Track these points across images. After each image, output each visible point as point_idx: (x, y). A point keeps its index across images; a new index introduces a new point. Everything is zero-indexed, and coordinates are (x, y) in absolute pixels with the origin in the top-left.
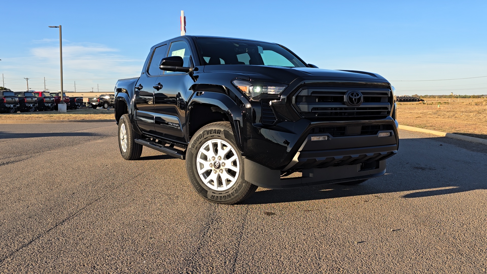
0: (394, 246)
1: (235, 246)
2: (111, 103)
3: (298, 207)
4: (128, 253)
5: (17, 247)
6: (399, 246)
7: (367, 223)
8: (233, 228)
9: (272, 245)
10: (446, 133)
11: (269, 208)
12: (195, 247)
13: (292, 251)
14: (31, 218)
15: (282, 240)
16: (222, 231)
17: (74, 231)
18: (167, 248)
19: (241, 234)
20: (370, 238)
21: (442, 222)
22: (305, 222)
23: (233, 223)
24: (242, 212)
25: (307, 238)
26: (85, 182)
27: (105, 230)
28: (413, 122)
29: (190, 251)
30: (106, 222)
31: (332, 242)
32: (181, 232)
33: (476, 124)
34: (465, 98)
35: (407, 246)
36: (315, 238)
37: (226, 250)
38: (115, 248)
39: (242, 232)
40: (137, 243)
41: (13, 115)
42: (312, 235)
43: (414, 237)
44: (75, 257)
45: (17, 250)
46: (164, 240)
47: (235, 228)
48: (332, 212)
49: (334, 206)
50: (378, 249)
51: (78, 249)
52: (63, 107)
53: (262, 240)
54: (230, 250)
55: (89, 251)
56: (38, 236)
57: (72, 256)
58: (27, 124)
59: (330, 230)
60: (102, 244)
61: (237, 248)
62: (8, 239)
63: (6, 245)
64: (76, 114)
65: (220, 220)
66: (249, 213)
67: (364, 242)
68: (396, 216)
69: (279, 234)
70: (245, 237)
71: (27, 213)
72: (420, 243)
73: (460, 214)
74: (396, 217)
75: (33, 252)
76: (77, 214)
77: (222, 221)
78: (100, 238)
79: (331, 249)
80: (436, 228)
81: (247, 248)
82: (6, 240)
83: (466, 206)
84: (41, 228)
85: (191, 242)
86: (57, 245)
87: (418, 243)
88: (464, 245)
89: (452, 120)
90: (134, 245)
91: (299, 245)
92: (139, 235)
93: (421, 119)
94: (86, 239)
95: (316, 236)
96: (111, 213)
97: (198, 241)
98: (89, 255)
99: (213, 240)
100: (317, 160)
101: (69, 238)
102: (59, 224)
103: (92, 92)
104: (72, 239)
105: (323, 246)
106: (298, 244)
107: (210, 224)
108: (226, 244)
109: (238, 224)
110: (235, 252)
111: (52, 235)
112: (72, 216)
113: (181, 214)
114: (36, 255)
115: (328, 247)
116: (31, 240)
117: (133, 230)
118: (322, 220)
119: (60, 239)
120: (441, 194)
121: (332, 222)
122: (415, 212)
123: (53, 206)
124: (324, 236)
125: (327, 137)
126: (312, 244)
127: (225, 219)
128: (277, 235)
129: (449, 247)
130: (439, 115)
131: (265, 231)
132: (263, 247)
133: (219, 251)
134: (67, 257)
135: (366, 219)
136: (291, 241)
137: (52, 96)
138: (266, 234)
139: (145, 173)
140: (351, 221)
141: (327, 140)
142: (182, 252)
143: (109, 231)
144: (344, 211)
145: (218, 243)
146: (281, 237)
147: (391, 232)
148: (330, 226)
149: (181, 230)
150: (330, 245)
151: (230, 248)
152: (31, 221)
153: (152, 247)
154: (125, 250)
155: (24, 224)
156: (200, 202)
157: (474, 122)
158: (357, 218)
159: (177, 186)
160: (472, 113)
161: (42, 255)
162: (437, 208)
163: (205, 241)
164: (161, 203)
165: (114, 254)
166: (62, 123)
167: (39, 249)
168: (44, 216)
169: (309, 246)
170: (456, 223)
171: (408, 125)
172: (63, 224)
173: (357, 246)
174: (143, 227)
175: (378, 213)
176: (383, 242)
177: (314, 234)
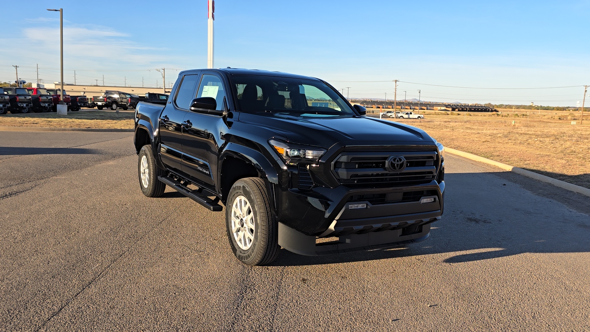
0: (428, 326)
1: (269, 321)
2: (120, 103)
3: (336, 272)
4: (162, 327)
5: (48, 315)
6: (433, 326)
7: (405, 295)
8: (268, 298)
9: (306, 321)
10: (512, 167)
11: (305, 272)
12: (229, 321)
13: (326, 329)
14: (54, 277)
15: (317, 315)
16: (256, 302)
17: (104, 297)
18: (201, 323)
19: (275, 307)
20: (405, 314)
21: (482, 297)
22: (341, 293)
23: (267, 292)
24: (277, 278)
25: (342, 313)
26: (105, 229)
27: (135, 297)
28: (479, 149)
29: (225, 327)
30: (135, 286)
31: (366, 319)
32: (215, 303)
33: (549, 155)
34: (548, 110)
35: (440, 326)
36: (351, 313)
37: (261, 326)
38: (148, 320)
39: (276, 304)
40: (171, 314)
41: (3, 119)
42: (347, 310)
43: (450, 315)
44: (110, 330)
45: (49, 320)
46: (197, 312)
47: (270, 299)
48: (370, 281)
49: (374, 272)
50: (411, 329)
51: (111, 320)
52: (63, 108)
53: (296, 314)
54: (264, 327)
55: (122, 323)
56: (66, 301)
57: (106, 329)
58: (22, 133)
59: (366, 303)
60: (135, 315)
61: (272, 323)
62: (36, 304)
63: (36, 312)
64: (79, 119)
65: (254, 287)
66: (284, 280)
67: (399, 319)
68: (436, 286)
69: (314, 308)
70: (279, 310)
71: (49, 271)
72: (455, 322)
73: (503, 285)
74: (436, 289)
75: (66, 322)
76: (103, 273)
77: (256, 289)
78: (131, 308)
79: (365, 328)
80: (474, 304)
81: (282, 324)
82: (35, 306)
83: (512, 275)
84: (68, 292)
85: (225, 316)
86: (88, 314)
87: (452, 322)
88: (498, 326)
89: (523, 148)
90: (167, 317)
91: (334, 322)
92: (171, 305)
93: (488, 144)
94: (118, 308)
95: (351, 311)
96: (139, 274)
97: (232, 314)
98: (124, 328)
99: (247, 314)
100: (354, 229)
101: (99, 305)
102: (86, 287)
103: (97, 86)
104: (103, 307)
105: (358, 324)
106: (332, 320)
107: (244, 292)
108: (261, 318)
109: (272, 293)
110: (269, 328)
111: (81, 302)
112: (98, 276)
113: (213, 279)
114: (69, 326)
115: (362, 325)
116: (61, 307)
117: (164, 298)
118: (359, 290)
119: (90, 307)
120: (489, 258)
121: (369, 293)
122: (456, 282)
123: (75, 262)
124: (359, 311)
125: (366, 204)
126: (346, 321)
127: (259, 287)
128: (312, 309)
129: (482, 328)
130: (510, 139)
131: (300, 303)
132: (297, 324)
133: (254, 327)
134: (102, 330)
135: (405, 290)
136: (326, 316)
137: (50, 94)
138: (301, 307)
139: (169, 218)
140: (389, 293)
141: (366, 208)
142: (216, 327)
143: (139, 298)
144: (384, 279)
145: (253, 317)
146: (315, 312)
147: (428, 308)
148: (367, 299)
149: (214, 299)
150: (364, 323)
151: (264, 323)
152: (56, 283)
153: (186, 320)
154: (158, 323)
155: (49, 286)
156: (232, 262)
157: (548, 152)
158: (396, 289)
159: (207, 239)
160: (548, 139)
161: (75, 326)
162: (481, 277)
163: (239, 315)
164: (191, 262)
165: (148, 327)
166: (64, 132)
167: (71, 319)
168: (68, 275)
169: (344, 324)
170: (496, 298)
171: (472, 153)
172: (90, 287)
173: (392, 324)
174: (175, 294)
175: (418, 283)
176: (418, 320)
177: (350, 309)
